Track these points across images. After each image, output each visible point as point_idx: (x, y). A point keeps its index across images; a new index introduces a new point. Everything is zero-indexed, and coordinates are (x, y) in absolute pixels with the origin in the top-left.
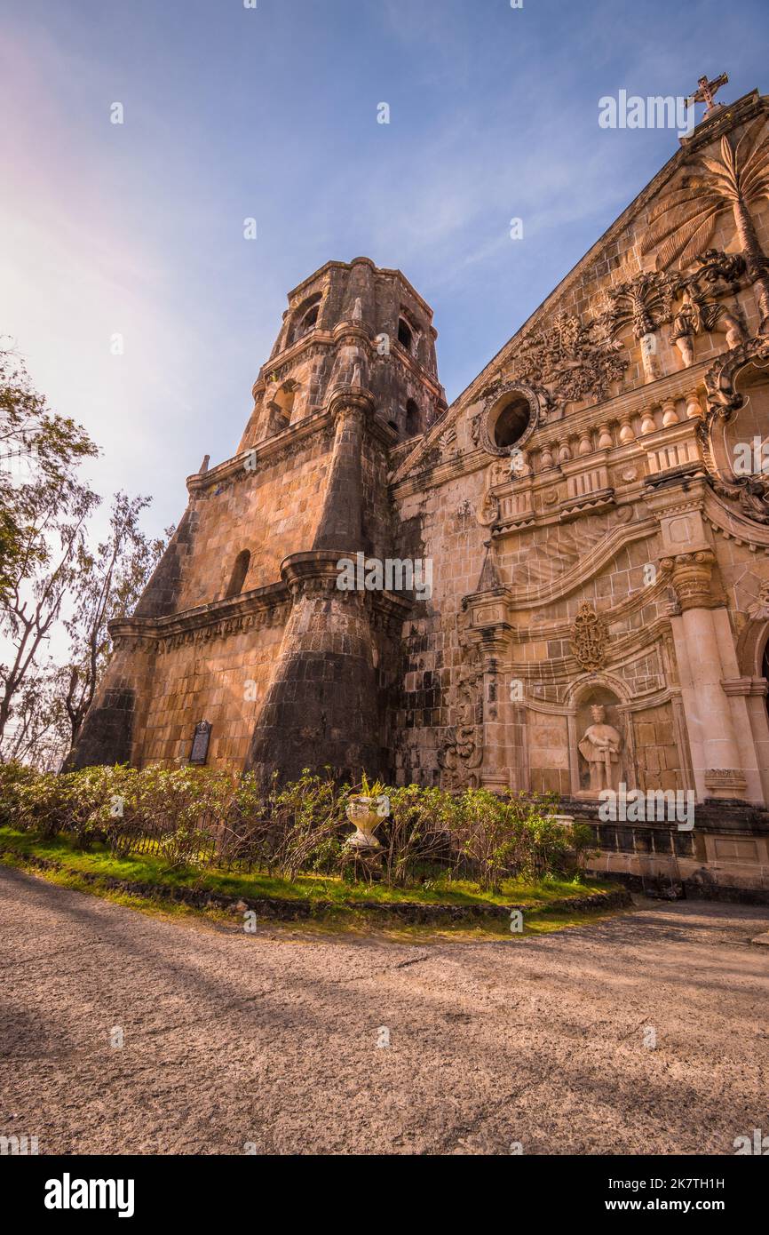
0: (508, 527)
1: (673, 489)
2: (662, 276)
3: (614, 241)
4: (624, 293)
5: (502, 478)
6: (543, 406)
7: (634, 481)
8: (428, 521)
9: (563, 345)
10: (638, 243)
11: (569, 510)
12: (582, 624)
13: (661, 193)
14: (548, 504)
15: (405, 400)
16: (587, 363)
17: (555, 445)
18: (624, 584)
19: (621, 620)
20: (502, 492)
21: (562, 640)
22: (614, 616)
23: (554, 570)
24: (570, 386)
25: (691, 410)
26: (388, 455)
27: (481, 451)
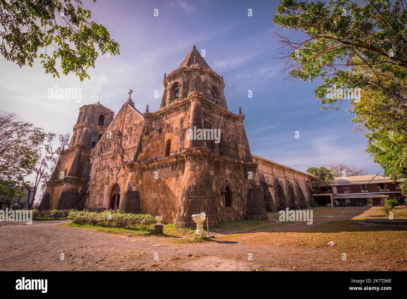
0: (98, 169)
1: (106, 169)
2: (116, 132)
4: (113, 132)
5: (99, 160)
8: (92, 165)
15: (98, 135)
17: (104, 156)
25: (112, 156)
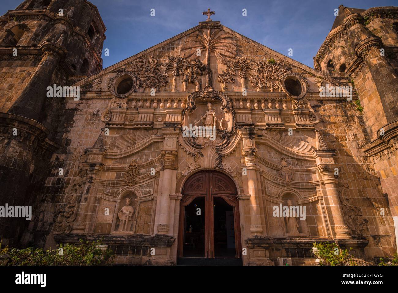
0: (113, 125)
1: (171, 129)
2: (184, 60)
3: (174, 41)
4: (173, 59)
5: (116, 106)
6: (138, 85)
7: (160, 122)
8: (79, 113)
9: (150, 67)
10: (180, 46)
11: (137, 125)
12: (131, 168)
13: (190, 35)
14: (130, 121)
16: (156, 76)
17: (138, 100)
18: (149, 156)
19: (145, 168)
20: (114, 111)
21: (122, 172)
22: (143, 167)
23: (126, 145)
24: (149, 82)
25: (182, 105)
26: (67, 78)
27: (110, 92)
